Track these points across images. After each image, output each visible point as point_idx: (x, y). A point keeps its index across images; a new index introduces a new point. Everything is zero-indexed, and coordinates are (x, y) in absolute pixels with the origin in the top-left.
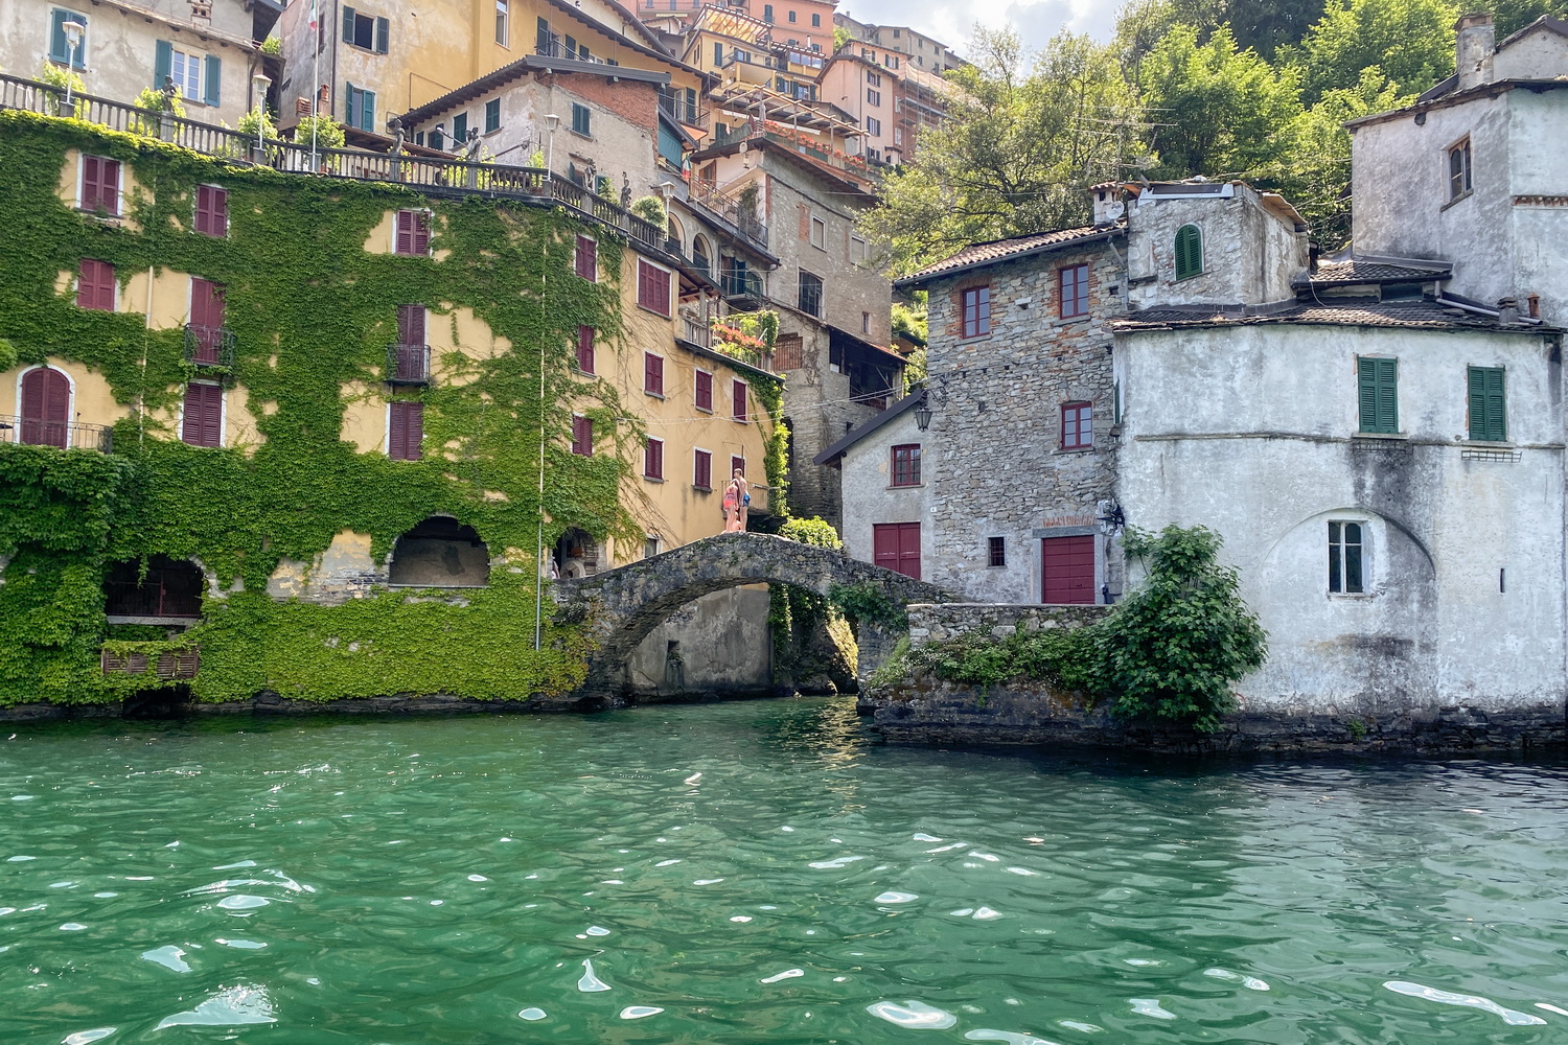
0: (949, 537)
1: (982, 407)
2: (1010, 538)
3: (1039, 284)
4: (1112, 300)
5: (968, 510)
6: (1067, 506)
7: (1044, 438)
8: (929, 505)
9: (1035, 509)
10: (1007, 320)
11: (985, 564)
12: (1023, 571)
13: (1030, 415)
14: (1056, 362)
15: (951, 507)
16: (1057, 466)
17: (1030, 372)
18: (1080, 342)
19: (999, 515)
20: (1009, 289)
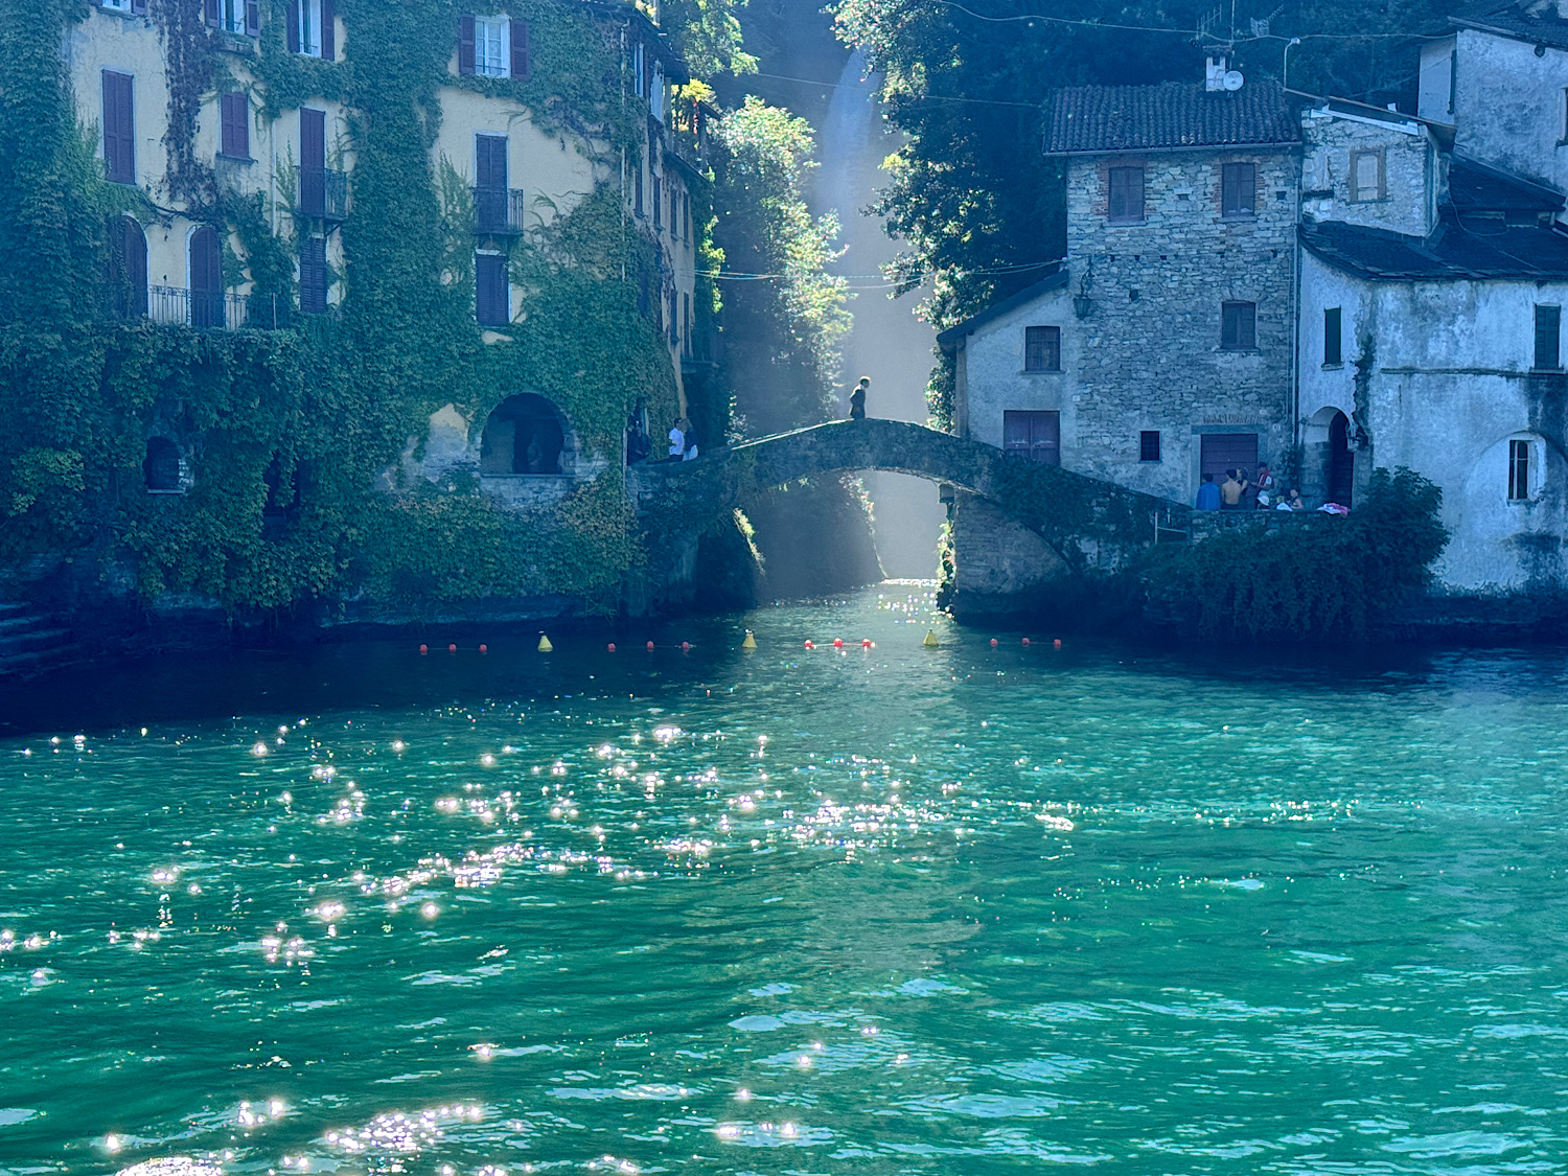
0: (1093, 428)
1: (1134, 295)
2: (1166, 433)
3: (1200, 176)
4: (1279, 205)
5: (1117, 401)
6: (1230, 404)
7: (1205, 334)
8: (1069, 394)
9: (1195, 404)
10: (1164, 209)
11: (1138, 458)
12: (1180, 467)
13: (1189, 309)
14: (1219, 259)
15: (1097, 398)
16: (1220, 364)
17: (1190, 266)
18: (1244, 241)
19: (1153, 408)
20: (1166, 177)
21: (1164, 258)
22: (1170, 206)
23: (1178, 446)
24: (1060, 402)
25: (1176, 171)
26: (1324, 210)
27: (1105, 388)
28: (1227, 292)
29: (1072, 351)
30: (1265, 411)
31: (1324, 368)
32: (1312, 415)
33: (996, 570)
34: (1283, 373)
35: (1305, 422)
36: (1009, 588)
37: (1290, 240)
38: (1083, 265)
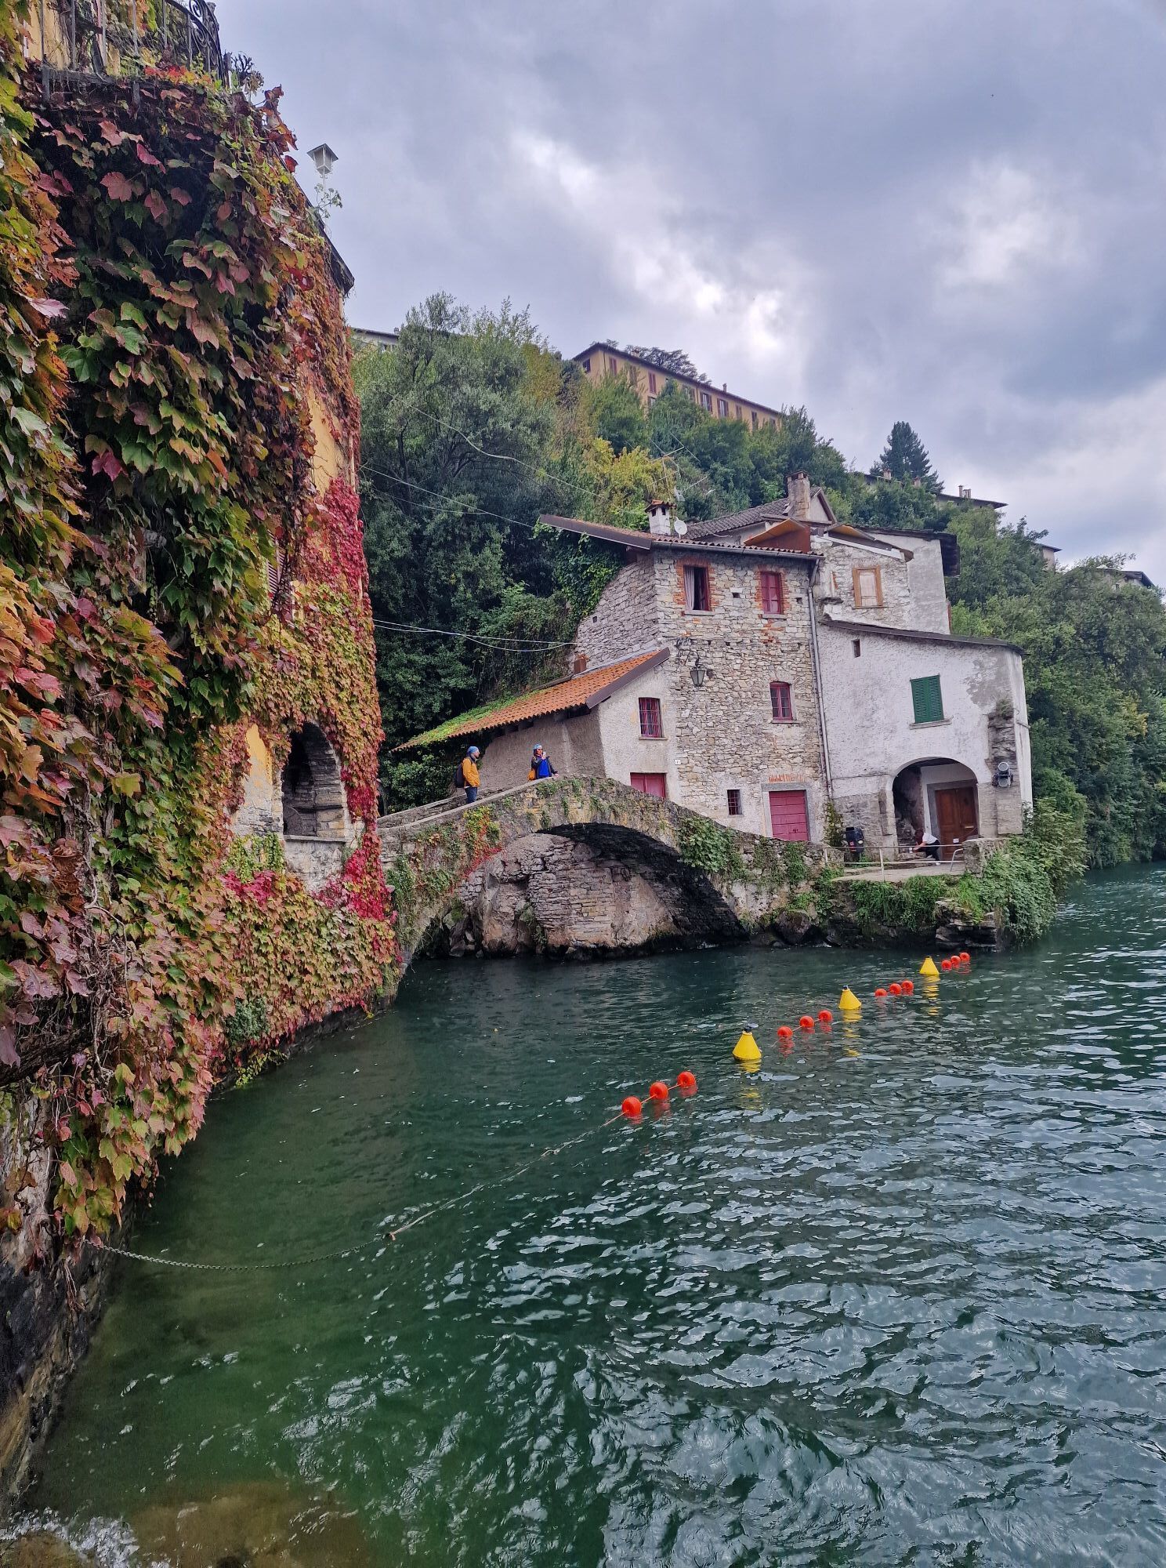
0: (692, 788)
1: (710, 674)
2: (744, 791)
3: (747, 579)
4: (798, 608)
5: (707, 764)
6: (785, 766)
7: (762, 708)
8: (672, 759)
9: (762, 767)
10: (724, 603)
11: (726, 811)
12: (757, 816)
13: (749, 688)
14: (765, 647)
15: (692, 761)
16: (774, 733)
17: (747, 652)
18: (780, 635)
19: (734, 770)
20: (724, 577)
21: (728, 644)
22: (729, 601)
23: (754, 801)
24: (666, 765)
25: (730, 572)
26: (836, 613)
27: (697, 753)
28: (773, 674)
29: (669, 718)
30: (809, 772)
31: (913, 726)
32: (896, 766)
33: (616, 924)
34: (815, 740)
35: (882, 774)
36: (638, 939)
37: (808, 636)
38: (671, 646)
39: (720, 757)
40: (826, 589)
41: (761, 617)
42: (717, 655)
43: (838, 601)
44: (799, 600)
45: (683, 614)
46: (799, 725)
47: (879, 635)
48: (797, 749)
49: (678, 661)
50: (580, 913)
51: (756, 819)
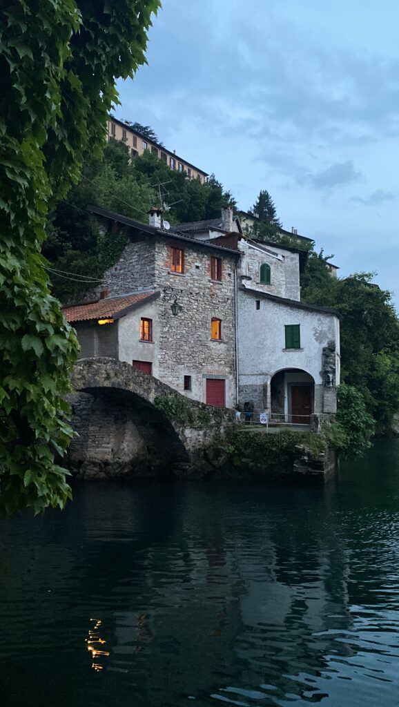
1: (181, 309)
2: (194, 377)
3: (204, 259)
4: (229, 279)
5: (175, 360)
6: (215, 365)
7: (207, 332)
8: (156, 355)
9: (203, 364)
10: (191, 270)
11: (184, 387)
13: (200, 319)
14: (210, 298)
15: (167, 357)
16: (212, 346)
17: (201, 299)
18: (218, 292)
19: (189, 365)
20: (192, 256)
21: (191, 294)
22: (193, 270)
23: (197, 383)
24: (153, 356)
25: (195, 254)
26: (248, 284)
27: (170, 353)
28: (213, 314)
29: (157, 331)
30: (227, 369)
31: (284, 350)
32: (273, 371)
33: (114, 449)
34: (232, 352)
35: (266, 375)
36: (126, 459)
37: (233, 295)
38: (161, 290)
39: (182, 356)
40: (244, 272)
41: (209, 281)
42: (185, 299)
43: (249, 278)
44: (229, 275)
45: (169, 273)
46: (224, 343)
47: (270, 299)
48: (222, 356)
49: (164, 299)
50: (94, 441)
51: (198, 393)
